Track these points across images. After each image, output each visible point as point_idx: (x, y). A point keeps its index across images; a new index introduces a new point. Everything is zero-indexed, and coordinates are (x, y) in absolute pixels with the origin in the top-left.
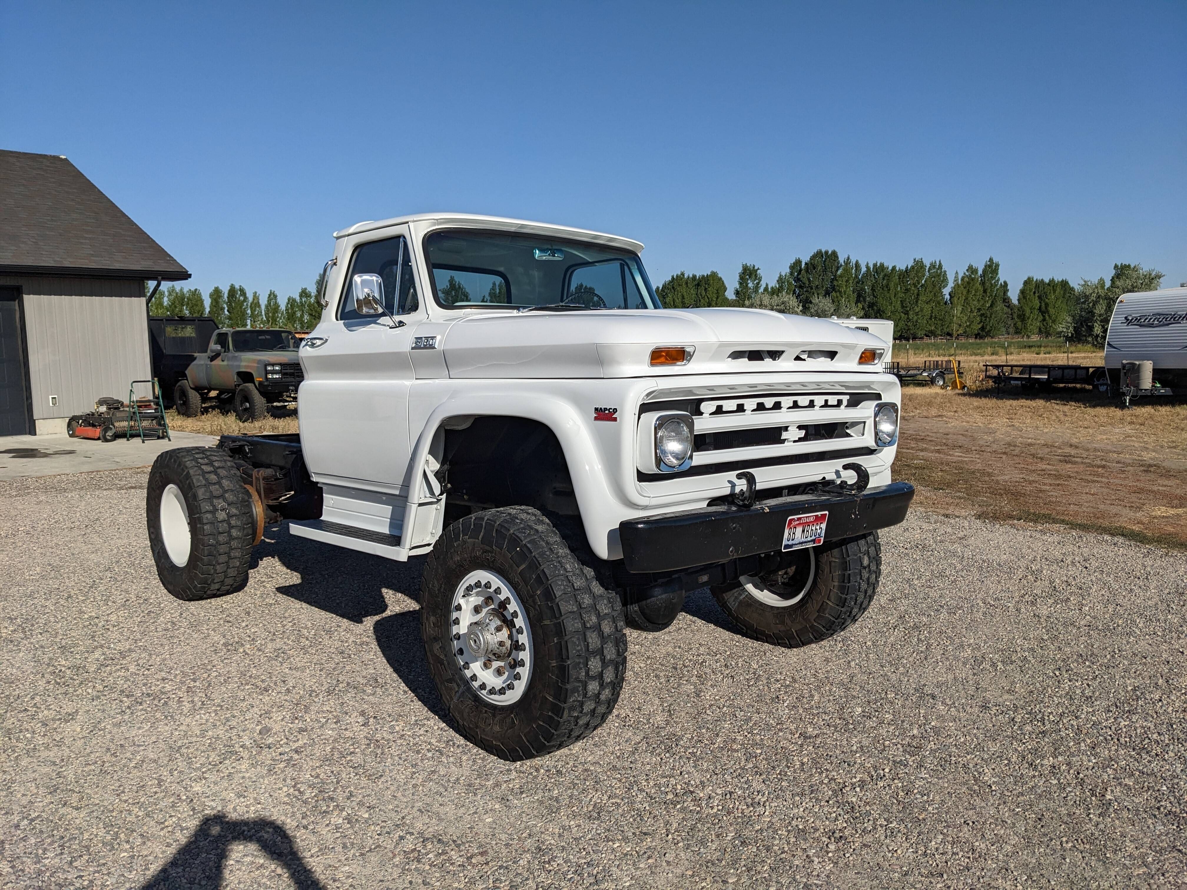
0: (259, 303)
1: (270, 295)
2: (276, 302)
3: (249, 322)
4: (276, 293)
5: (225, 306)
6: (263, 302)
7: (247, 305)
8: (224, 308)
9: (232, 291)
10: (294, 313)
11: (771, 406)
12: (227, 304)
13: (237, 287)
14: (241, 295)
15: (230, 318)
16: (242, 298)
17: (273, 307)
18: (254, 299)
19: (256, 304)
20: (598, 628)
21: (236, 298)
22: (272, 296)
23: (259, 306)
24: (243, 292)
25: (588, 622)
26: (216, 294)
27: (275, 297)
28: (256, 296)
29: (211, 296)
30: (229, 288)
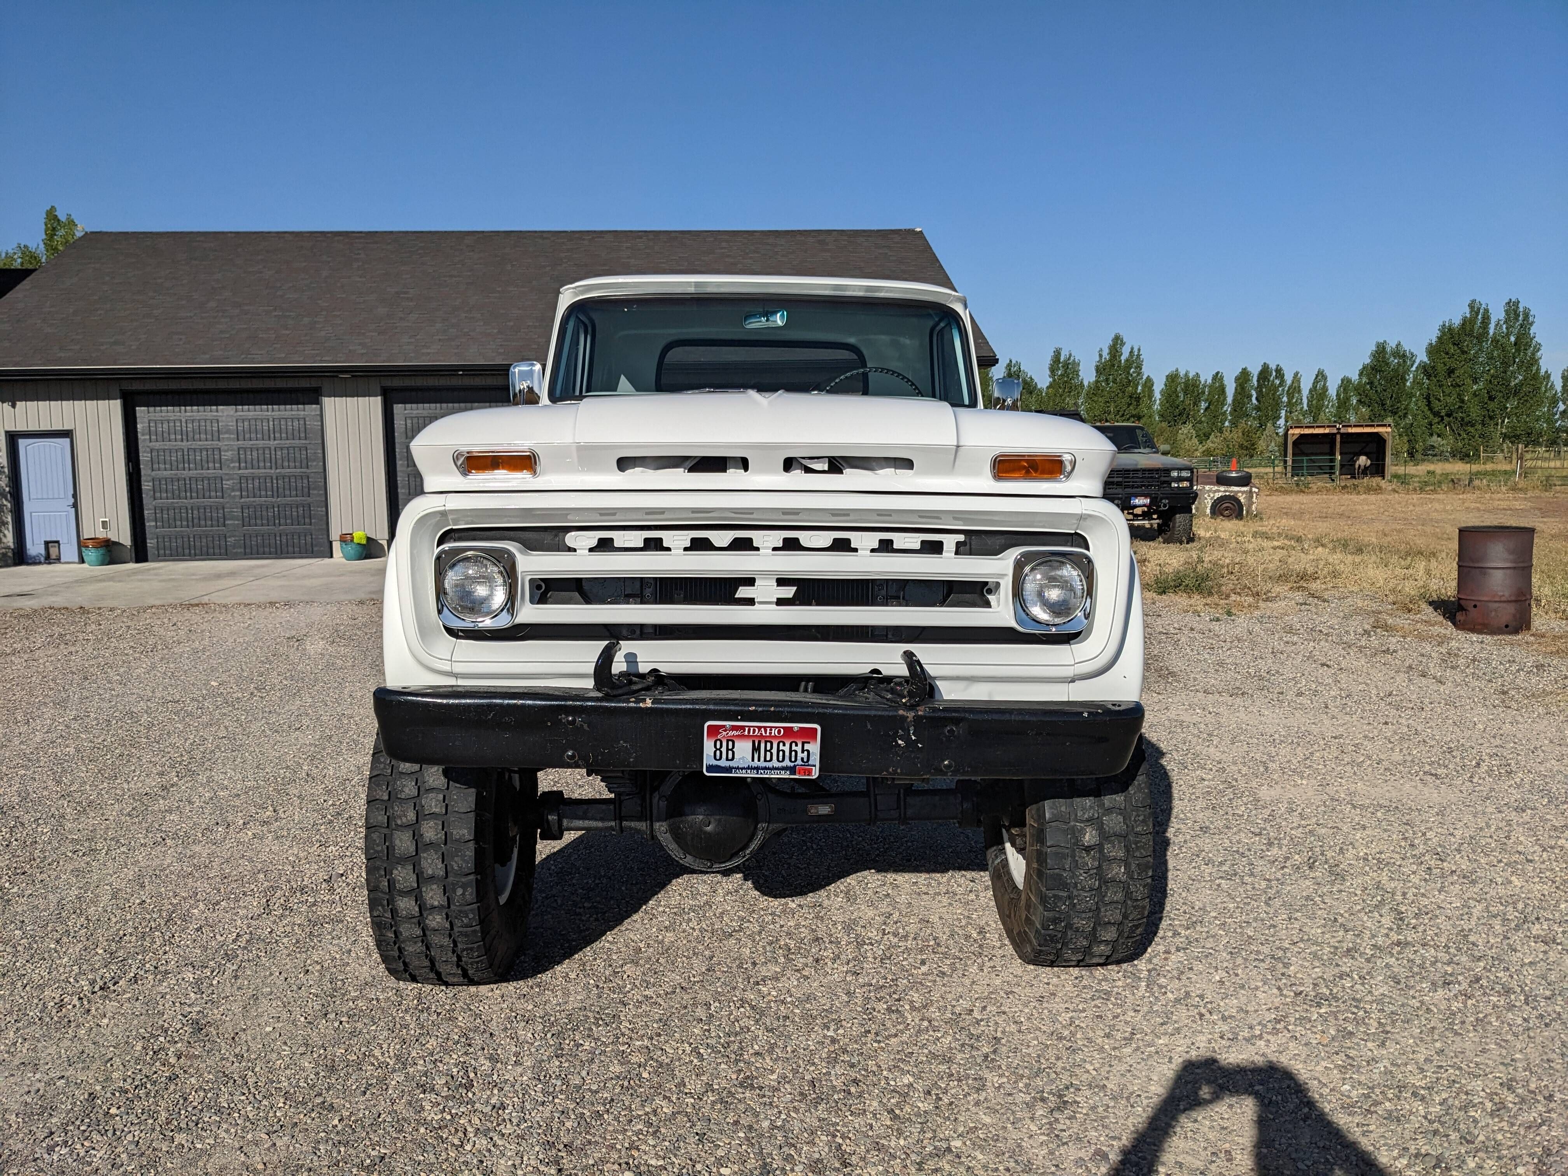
0: (1299, 387)
1: (1317, 376)
2: (1325, 384)
3: (1283, 413)
4: (1327, 373)
5: (1254, 393)
6: (1306, 386)
7: (1283, 390)
8: (1251, 396)
9: (1265, 372)
10: (1348, 399)
11: (725, 544)
12: (1256, 389)
13: (1273, 366)
14: (1277, 377)
15: (1258, 409)
16: (1277, 382)
17: (1319, 393)
18: (1293, 382)
19: (1295, 388)
20: (414, 828)
21: (1269, 380)
22: (1321, 376)
23: (1299, 391)
24: (1279, 372)
25: (400, 817)
26: (1243, 377)
27: (1325, 378)
28: (1296, 377)
29: (1237, 379)
30: (1260, 368)
